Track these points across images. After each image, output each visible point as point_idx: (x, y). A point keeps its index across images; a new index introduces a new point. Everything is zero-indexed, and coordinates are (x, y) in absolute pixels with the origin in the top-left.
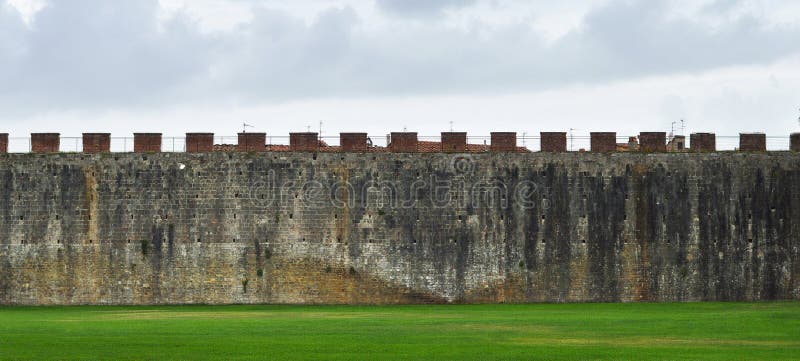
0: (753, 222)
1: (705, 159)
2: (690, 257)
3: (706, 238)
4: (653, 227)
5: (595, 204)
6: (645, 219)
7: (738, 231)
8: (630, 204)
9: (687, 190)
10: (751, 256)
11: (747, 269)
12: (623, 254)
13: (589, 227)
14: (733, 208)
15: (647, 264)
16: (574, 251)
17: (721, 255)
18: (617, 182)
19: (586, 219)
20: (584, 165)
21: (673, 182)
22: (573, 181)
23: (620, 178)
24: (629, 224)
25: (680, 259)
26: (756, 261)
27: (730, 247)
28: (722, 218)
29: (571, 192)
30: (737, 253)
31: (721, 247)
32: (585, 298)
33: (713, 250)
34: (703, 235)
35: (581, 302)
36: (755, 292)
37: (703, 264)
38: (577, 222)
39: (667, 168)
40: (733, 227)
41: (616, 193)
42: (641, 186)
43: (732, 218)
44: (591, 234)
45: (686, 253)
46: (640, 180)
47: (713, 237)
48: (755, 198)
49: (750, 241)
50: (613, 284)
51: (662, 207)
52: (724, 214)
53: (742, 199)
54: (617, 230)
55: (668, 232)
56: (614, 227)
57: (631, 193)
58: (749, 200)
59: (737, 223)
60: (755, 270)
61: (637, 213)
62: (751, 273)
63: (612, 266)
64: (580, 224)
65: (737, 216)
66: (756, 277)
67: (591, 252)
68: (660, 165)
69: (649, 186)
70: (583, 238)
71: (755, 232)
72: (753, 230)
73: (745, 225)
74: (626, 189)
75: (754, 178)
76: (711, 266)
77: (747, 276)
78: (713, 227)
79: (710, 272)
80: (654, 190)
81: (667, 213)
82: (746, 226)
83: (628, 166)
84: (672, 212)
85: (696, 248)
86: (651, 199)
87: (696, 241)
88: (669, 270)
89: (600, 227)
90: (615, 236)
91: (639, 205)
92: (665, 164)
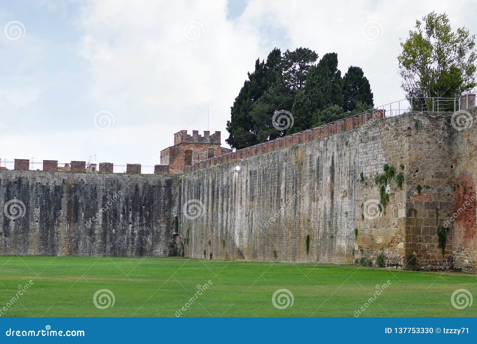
0: (132, 213)
1: (107, 177)
2: (96, 232)
3: (106, 221)
4: (77, 214)
5: (44, 201)
6: (72, 210)
7: (124, 218)
8: (64, 201)
9: (96, 194)
10: (130, 231)
11: (128, 239)
12: (59, 229)
13: (41, 214)
14: (122, 205)
15: (73, 235)
16: (31, 227)
17: (114, 231)
18: (58, 189)
19: (39, 209)
20: (39, 178)
21: (89, 189)
22: (32, 188)
23: (59, 187)
24: (63, 212)
25: (91, 232)
26: (133, 234)
27: (120, 227)
28: (115, 211)
29: (30, 194)
30: (123, 230)
31: (114, 226)
32: (37, 254)
33: (110, 229)
34: (104, 219)
35: (34, 256)
36: (132, 252)
37: (104, 235)
38: (34, 211)
39: (86, 183)
40: (121, 216)
41: (56, 195)
42: (71, 191)
43: (121, 211)
44: (41, 217)
45: (94, 229)
46: (70, 188)
47: (110, 221)
48: (134, 199)
49: (130, 223)
50: (53, 246)
51: (82, 203)
52: (116, 208)
53: (127, 200)
54: (56, 216)
55: (85, 218)
56: (55, 214)
57: (65, 195)
58: (130, 201)
59: (123, 213)
60: (133, 240)
61: (68, 206)
62: (130, 242)
63: (52, 235)
64: (35, 212)
65: (124, 210)
66: (133, 243)
67: (41, 228)
68: (82, 180)
69: (75, 192)
70: (36, 220)
71: (133, 219)
72: (132, 217)
73: (128, 214)
74: (62, 193)
75: (134, 189)
76: (108, 237)
77: (128, 243)
78: (110, 216)
79: (108, 240)
80: (78, 193)
81: (85, 207)
82: (128, 215)
83: (64, 180)
84: (88, 207)
85: (100, 226)
86: (76, 198)
87: (100, 223)
88: (85, 239)
89: (46, 214)
90: (55, 219)
91: (70, 202)
92: (84, 180)
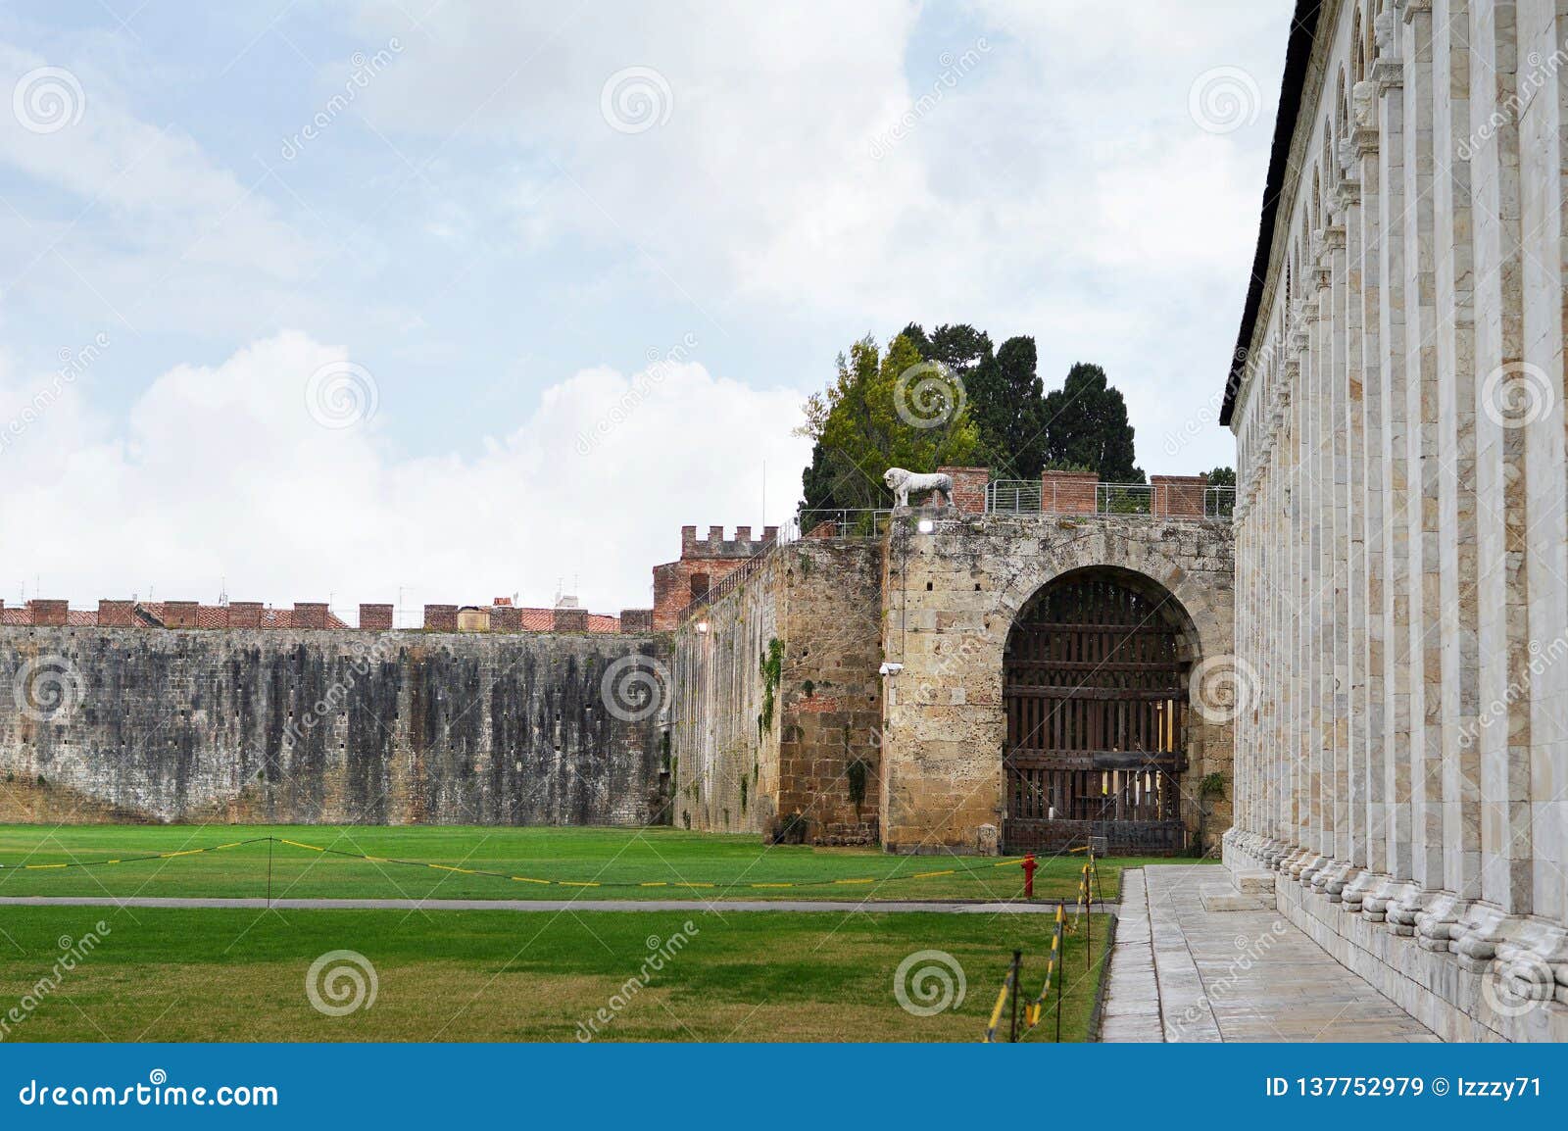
0: (562, 724)
1: (503, 641)
2: (478, 769)
3: (501, 744)
4: (433, 729)
5: (358, 698)
6: (422, 718)
7: (543, 736)
8: (404, 698)
9: (478, 681)
10: (558, 767)
11: (552, 785)
12: (393, 764)
13: (350, 728)
14: (537, 706)
15: (423, 777)
16: (329, 759)
17: (519, 766)
18: (388, 670)
19: (346, 718)
20: (345, 647)
21: (460, 671)
22: (330, 669)
23: (391, 665)
24: (402, 724)
25: (467, 770)
26: (563, 773)
27: (532, 757)
28: (522, 719)
29: (327, 682)
30: (541, 764)
31: (520, 756)
32: (342, 820)
33: (509, 760)
34: (497, 740)
35: (337, 824)
36: (562, 815)
37: (496, 776)
38: (335, 722)
39: (452, 653)
40: (536, 730)
41: (385, 684)
42: (418, 675)
43: (534, 719)
44: (352, 736)
45: (475, 763)
46: (417, 668)
47: (509, 744)
48: (565, 692)
49: (558, 748)
50: (380, 802)
51: (445, 703)
52: (525, 712)
53: (549, 694)
54: (384, 734)
55: (452, 736)
56: (382, 729)
57: (405, 684)
58: (557, 695)
59: (541, 725)
60: (563, 786)
61: (412, 711)
62: (558, 791)
63: (377, 778)
64: (338, 724)
65: (542, 717)
66: (564, 795)
67: (352, 761)
68: (444, 648)
69: (429, 675)
70: (341, 742)
71: (564, 737)
72: (561, 734)
73: (552, 726)
74: (400, 679)
75: (565, 667)
76: (505, 780)
77: (551, 794)
78: (510, 730)
79: (505, 788)
80: (436, 681)
81: (451, 710)
82: (552, 730)
83: (402, 649)
84: (458, 710)
85: (488, 756)
86: (431, 693)
87: (488, 748)
88: (452, 785)
89: (363, 728)
90: (383, 740)
91: (416, 700)
92: (450, 648)
